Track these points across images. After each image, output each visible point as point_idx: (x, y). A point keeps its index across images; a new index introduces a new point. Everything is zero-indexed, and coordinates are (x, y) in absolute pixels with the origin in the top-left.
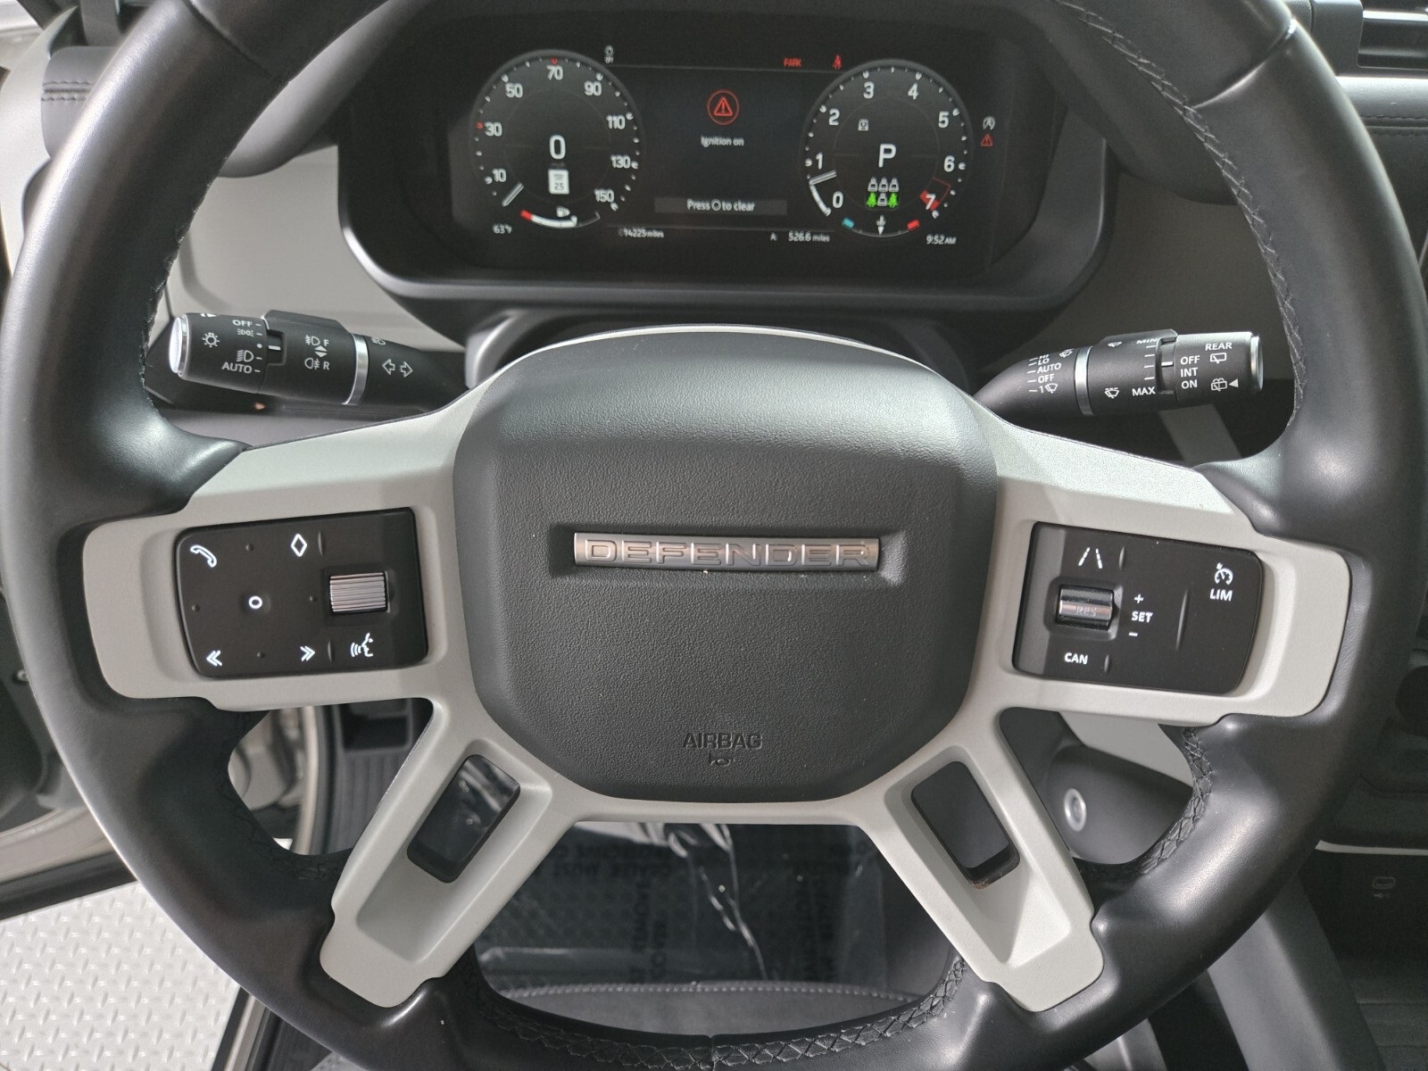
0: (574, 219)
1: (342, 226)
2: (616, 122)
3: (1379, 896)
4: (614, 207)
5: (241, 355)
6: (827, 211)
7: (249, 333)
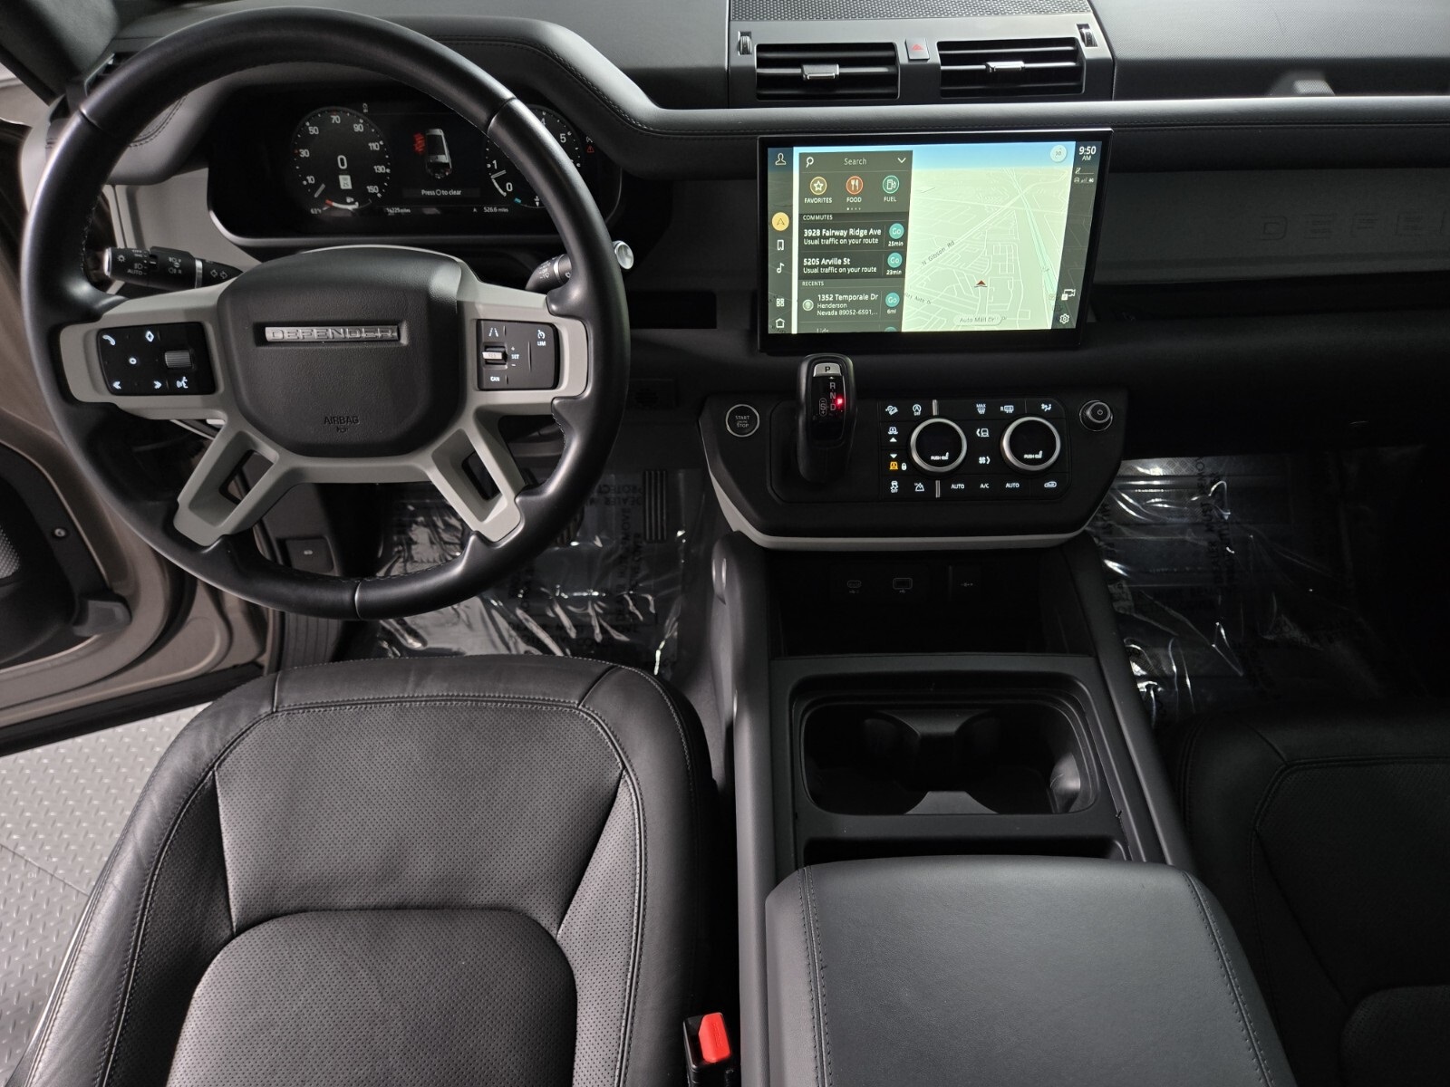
0: (357, 203)
1: (209, 209)
2: (374, 146)
4: (379, 195)
5: (136, 265)
6: (505, 194)
7: (140, 255)
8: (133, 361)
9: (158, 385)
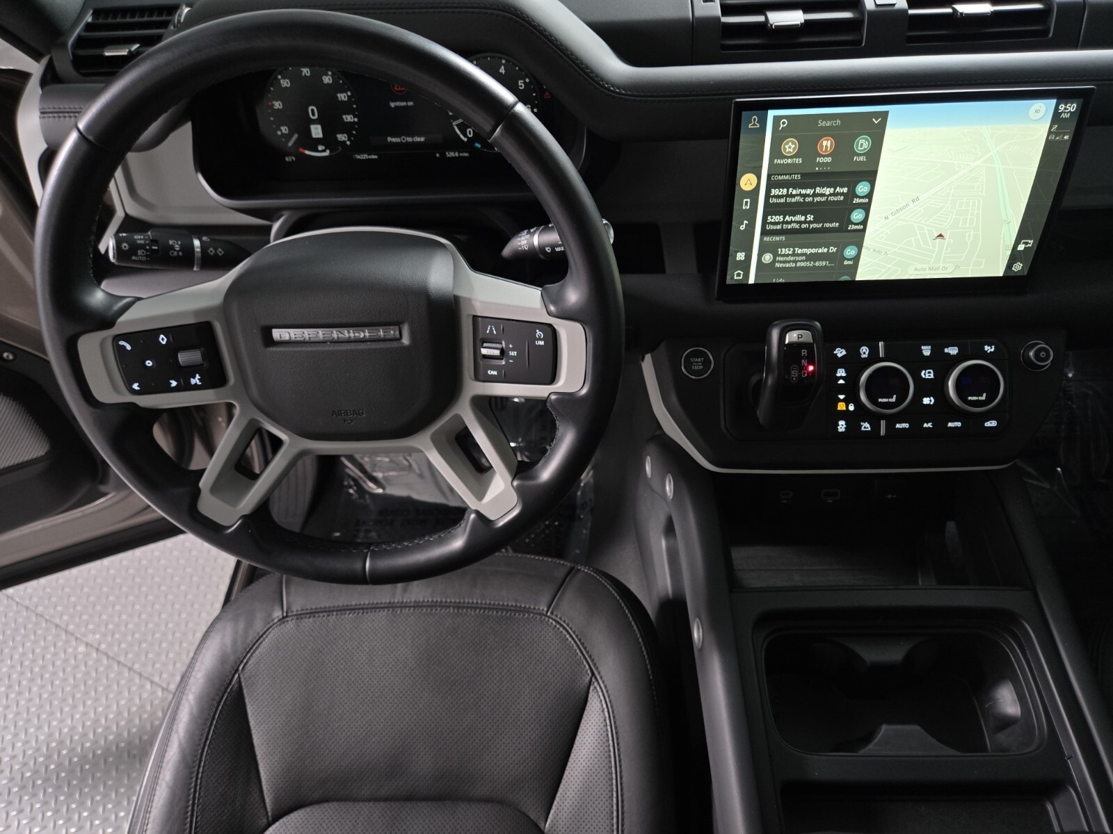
0: (328, 151)
1: (196, 172)
2: (342, 97)
3: (785, 501)
4: (348, 143)
5: (140, 252)
6: (465, 139)
7: (142, 242)
8: (149, 363)
9: (174, 383)
